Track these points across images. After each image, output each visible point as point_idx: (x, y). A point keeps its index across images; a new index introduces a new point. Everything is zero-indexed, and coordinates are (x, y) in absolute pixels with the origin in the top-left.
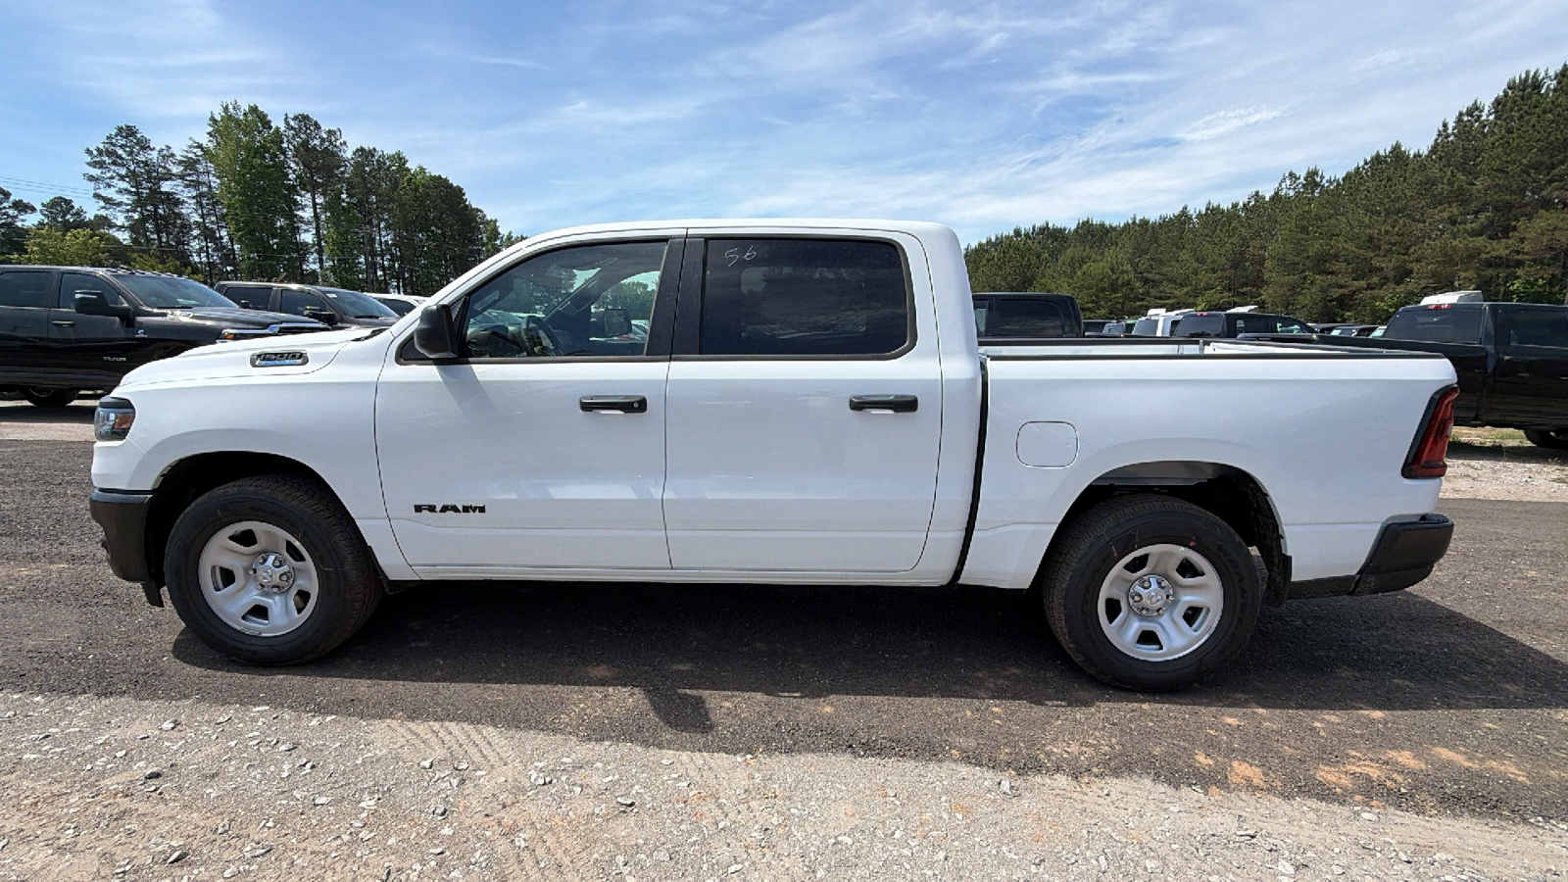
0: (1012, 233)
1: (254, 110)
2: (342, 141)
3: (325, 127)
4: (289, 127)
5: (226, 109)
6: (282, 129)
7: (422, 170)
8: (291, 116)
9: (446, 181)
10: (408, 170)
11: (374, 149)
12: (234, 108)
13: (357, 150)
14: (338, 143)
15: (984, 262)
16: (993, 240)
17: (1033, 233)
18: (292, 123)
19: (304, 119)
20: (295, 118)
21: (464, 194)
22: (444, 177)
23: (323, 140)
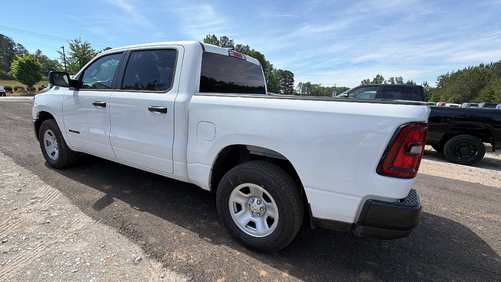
0: (479, 66)
1: (214, 36)
2: (233, 43)
3: (229, 39)
4: (221, 40)
5: (207, 36)
6: (220, 40)
7: (253, 50)
8: (222, 37)
9: (259, 53)
10: (250, 50)
11: (242, 45)
12: (209, 36)
13: (237, 45)
14: (232, 44)
15: (459, 78)
16: (467, 69)
17: (490, 66)
18: (222, 39)
19: (225, 37)
20: (223, 37)
21: (264, 57)
22: (259, 52)
23: (229, 43)
